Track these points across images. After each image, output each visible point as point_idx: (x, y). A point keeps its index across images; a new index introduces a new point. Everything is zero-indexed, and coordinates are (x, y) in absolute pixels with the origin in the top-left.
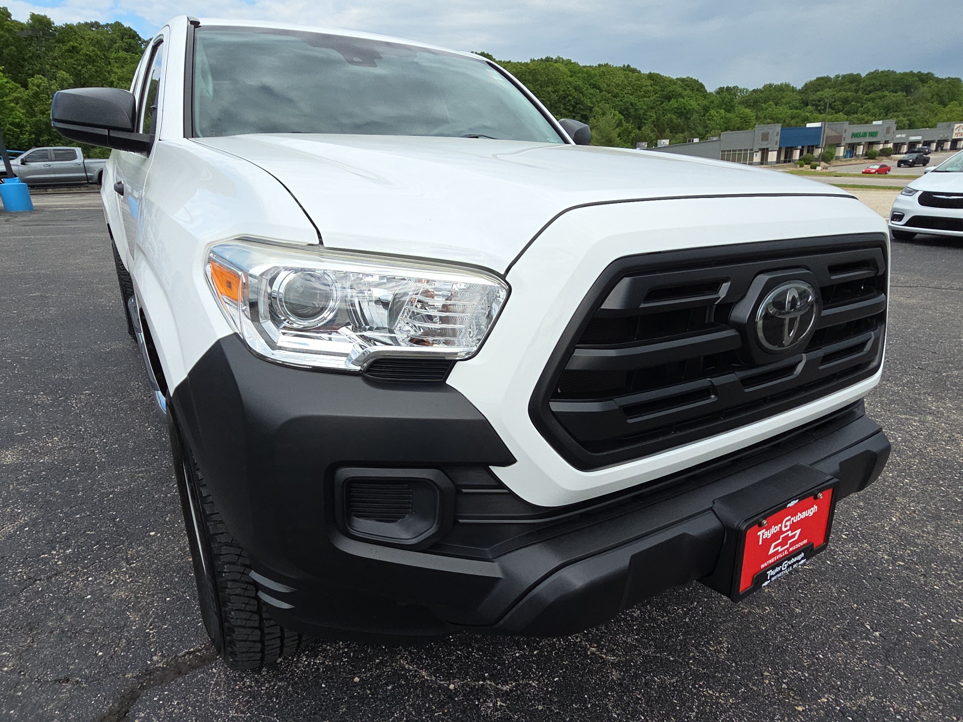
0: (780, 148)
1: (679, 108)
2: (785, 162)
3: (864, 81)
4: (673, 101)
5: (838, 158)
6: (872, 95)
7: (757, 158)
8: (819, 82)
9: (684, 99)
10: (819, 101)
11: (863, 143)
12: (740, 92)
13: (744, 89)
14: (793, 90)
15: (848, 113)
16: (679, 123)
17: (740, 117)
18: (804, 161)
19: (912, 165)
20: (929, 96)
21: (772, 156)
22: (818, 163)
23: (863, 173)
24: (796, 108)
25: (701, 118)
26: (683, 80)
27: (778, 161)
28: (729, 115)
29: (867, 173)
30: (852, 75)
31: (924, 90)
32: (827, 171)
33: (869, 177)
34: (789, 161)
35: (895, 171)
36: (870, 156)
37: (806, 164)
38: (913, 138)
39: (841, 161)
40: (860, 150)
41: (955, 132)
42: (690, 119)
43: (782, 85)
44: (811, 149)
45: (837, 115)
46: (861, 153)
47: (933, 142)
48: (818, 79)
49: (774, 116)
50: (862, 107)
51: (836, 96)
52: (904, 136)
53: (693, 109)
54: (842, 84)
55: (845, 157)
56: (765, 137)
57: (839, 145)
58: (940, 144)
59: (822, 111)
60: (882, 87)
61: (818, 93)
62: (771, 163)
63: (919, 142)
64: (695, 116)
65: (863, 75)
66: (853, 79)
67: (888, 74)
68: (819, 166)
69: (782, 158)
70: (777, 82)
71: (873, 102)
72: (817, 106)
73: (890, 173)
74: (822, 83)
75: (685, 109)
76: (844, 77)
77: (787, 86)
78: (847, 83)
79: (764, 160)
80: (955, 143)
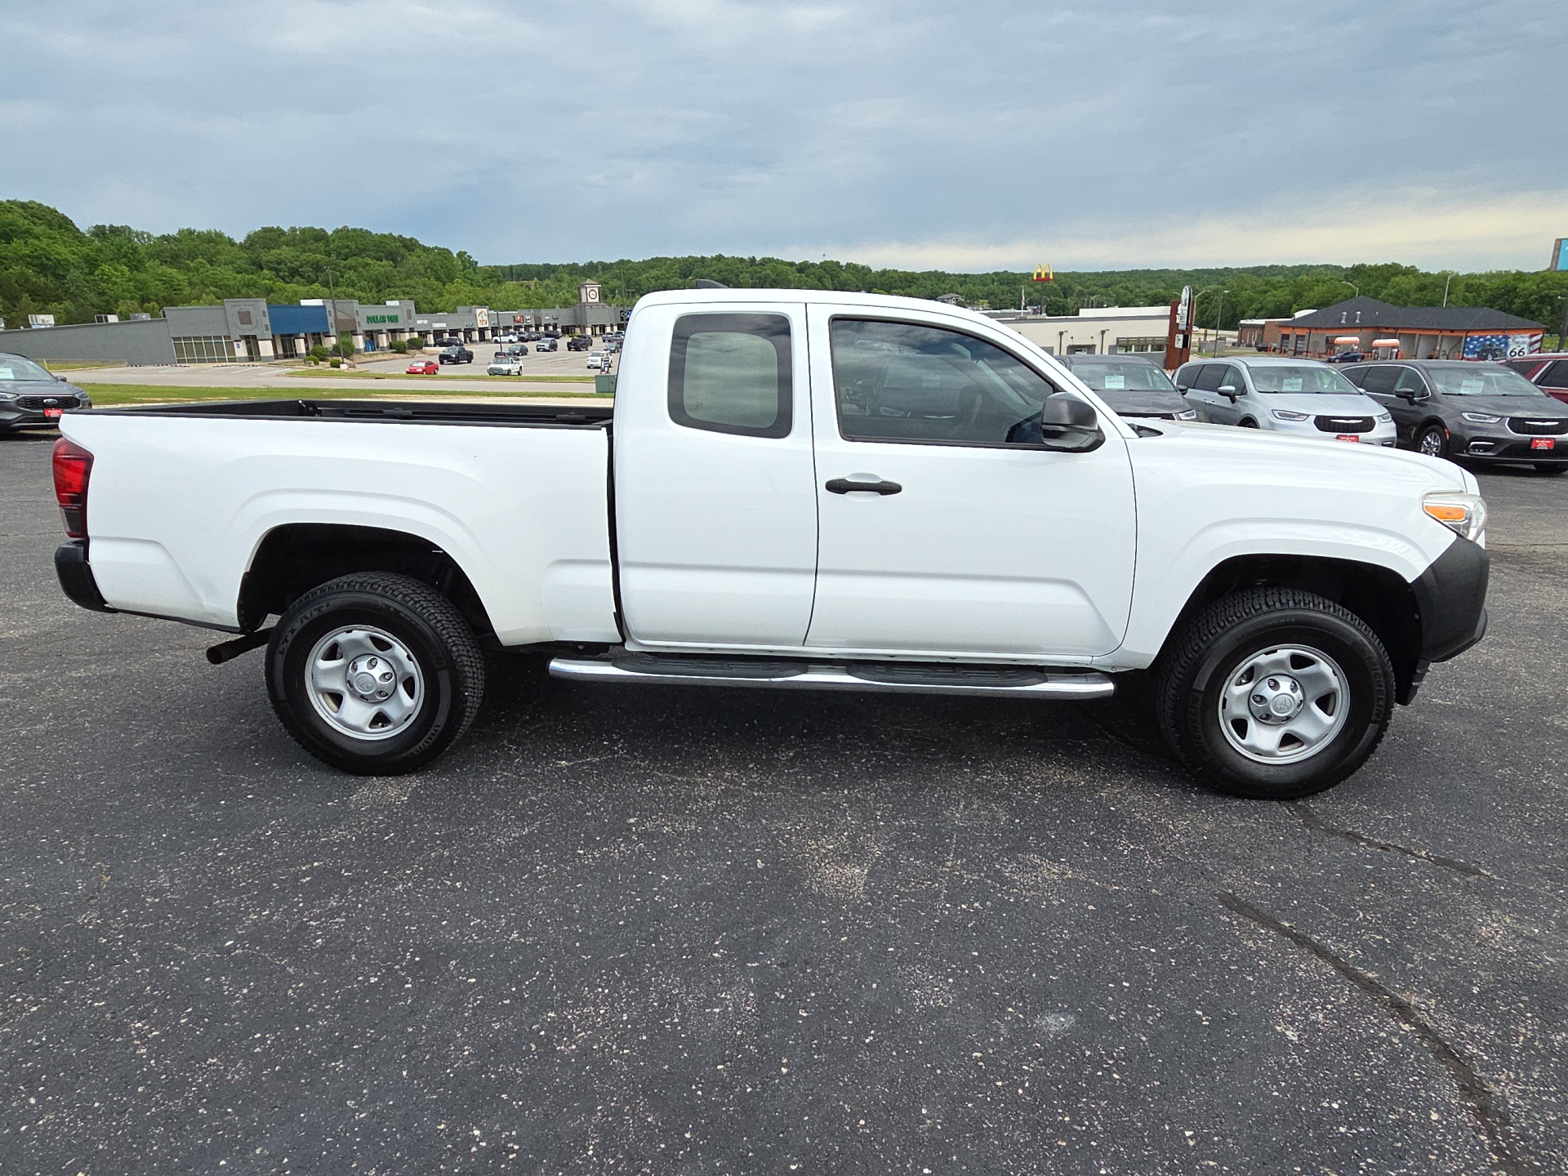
0: (273, 336)
1: (36, 257)
2: (286, 357)
3: (334, 241)
4: (16, 243)
5: (358, 351)
6: (350, 261)
7: (241, 350)
8: (268, 235)
9: (40, 240)
10: (279, 264)
11: (385, 331)
12: (137, 237)
13: (143, 233)
14: (231, 242)
15: (326, 284)
16: (45, 284)
17: (161, 280)
18: (318, 355)
19: (456, 361)
20: (421, 268)
21: (266, 348)
22: (340, 358)
23: (408, 373)
24: (246, 271)
25: (87, 278)
26: (23, 206)
27: (276, 357)
28: (142, 276)
29: (412, 372)
30: (312, 229)
31: (412, 259)
32: (357, 370)
33: (418, 378)
34: (292, 356)
35: (446, 370)
36: (398, 348)
37: (322, 360)
38: (437, 326)
39: (364, 355)
40: (384, 341)
41: (479, 318)
42: (64, 277)
43: (209, 233)
44: (317, 337)
45: (313, 286)
46: (385, 345)
47: (460, 331)
48: (265, 230)
49: (221, 283)
50: (342, 277)
51: (301, 258)
52: (426, 322)
53: (65, 260)
54: (304, 241)
55: (366, 349)
56: (245, 318)
57: (354, 333)
58: (468, 332)
59: (287, 279)
60: (360, 252)
61: (273, 252)
62: (267, 359)
63: (444, 331)
64: (74, 273)
65: (330, 233)
66: (318, 236)
67: (363, 234)
68: (343, 363)
69: (280, 351)
70: (201, 227)
71: (355, 271)
72: (277, 270)
73: (439, 373)
74: (269, 238)
75: (48, 259)
76: (303, 231)
77: (220, 235)
78: (312, 241)
79: (253, 355)
80: (482, 331)
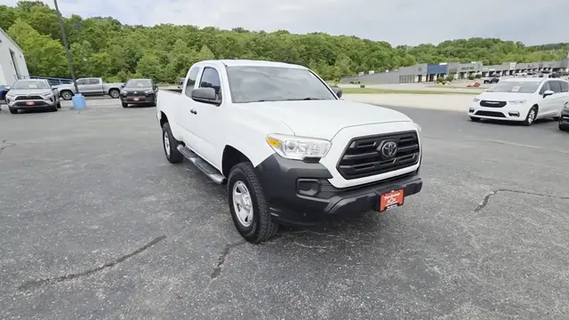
0: (427, 75)
1: (379, 56)
2: (430, 81)
3: (467, 43)
4: (376, 52)
5: (455, 79)
6: (471, 49)
7: (417, 79)
9: (381, 51)
10: (447, 52)
11: (467, 72)
12: (408, 48)
13: (410, 46)
14: (433, 46)
15: (460, 58)
16: (379, 62)
17: (408, 60)
18: (439, 81)
19: (491, 82)
20: (499, 49)
21: (424, 78)
23: (467, 86)
24: (435, 55)
25: (390, 60)
27: (427, 81)
28: (402, 59)
29: (469, 86)
30: (461, 40)
31: (496, 46)
32: (450, 85)
33: (470, 88)
34: (432, 81)
35: (483, 85)
36: (471, 78)
38: (491, 70)
39: (457, 80)
40: (466, 76)
41: (510, 66)
42: (384, 60)
44: (442, 75)
45: (455, 59)
47: (501, 71)
48: (445, 42)
49: (425, 59)
50: (467, 54)
51: (455, 49)
52: (487, 69)
53: (385, 56)
54: (457, 44)
55: (459, 79)
56: (420, 69)
57: (455, 73)
58: (504, 72)
59: (447, 57)
60: (476, 45)
61: (445, 48)
62: (424, 82)
63: (494, 72)
64: (386, 59)
65: (467, 40)
66: (462, 42)
67: (478, 39)
68: (446, 83)
69: (429, 79)
71: (472, 52)
72: (445, 54)
73: (480, 86)
74: (447, 43)
75: (381, 56)
76: (458, 41)
77: (431, 45)
78: (459, 44)
79: (420, 80)
80: (511, 72)
